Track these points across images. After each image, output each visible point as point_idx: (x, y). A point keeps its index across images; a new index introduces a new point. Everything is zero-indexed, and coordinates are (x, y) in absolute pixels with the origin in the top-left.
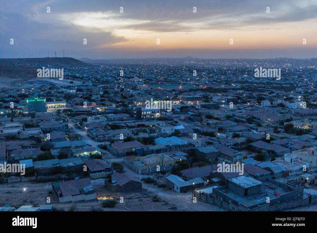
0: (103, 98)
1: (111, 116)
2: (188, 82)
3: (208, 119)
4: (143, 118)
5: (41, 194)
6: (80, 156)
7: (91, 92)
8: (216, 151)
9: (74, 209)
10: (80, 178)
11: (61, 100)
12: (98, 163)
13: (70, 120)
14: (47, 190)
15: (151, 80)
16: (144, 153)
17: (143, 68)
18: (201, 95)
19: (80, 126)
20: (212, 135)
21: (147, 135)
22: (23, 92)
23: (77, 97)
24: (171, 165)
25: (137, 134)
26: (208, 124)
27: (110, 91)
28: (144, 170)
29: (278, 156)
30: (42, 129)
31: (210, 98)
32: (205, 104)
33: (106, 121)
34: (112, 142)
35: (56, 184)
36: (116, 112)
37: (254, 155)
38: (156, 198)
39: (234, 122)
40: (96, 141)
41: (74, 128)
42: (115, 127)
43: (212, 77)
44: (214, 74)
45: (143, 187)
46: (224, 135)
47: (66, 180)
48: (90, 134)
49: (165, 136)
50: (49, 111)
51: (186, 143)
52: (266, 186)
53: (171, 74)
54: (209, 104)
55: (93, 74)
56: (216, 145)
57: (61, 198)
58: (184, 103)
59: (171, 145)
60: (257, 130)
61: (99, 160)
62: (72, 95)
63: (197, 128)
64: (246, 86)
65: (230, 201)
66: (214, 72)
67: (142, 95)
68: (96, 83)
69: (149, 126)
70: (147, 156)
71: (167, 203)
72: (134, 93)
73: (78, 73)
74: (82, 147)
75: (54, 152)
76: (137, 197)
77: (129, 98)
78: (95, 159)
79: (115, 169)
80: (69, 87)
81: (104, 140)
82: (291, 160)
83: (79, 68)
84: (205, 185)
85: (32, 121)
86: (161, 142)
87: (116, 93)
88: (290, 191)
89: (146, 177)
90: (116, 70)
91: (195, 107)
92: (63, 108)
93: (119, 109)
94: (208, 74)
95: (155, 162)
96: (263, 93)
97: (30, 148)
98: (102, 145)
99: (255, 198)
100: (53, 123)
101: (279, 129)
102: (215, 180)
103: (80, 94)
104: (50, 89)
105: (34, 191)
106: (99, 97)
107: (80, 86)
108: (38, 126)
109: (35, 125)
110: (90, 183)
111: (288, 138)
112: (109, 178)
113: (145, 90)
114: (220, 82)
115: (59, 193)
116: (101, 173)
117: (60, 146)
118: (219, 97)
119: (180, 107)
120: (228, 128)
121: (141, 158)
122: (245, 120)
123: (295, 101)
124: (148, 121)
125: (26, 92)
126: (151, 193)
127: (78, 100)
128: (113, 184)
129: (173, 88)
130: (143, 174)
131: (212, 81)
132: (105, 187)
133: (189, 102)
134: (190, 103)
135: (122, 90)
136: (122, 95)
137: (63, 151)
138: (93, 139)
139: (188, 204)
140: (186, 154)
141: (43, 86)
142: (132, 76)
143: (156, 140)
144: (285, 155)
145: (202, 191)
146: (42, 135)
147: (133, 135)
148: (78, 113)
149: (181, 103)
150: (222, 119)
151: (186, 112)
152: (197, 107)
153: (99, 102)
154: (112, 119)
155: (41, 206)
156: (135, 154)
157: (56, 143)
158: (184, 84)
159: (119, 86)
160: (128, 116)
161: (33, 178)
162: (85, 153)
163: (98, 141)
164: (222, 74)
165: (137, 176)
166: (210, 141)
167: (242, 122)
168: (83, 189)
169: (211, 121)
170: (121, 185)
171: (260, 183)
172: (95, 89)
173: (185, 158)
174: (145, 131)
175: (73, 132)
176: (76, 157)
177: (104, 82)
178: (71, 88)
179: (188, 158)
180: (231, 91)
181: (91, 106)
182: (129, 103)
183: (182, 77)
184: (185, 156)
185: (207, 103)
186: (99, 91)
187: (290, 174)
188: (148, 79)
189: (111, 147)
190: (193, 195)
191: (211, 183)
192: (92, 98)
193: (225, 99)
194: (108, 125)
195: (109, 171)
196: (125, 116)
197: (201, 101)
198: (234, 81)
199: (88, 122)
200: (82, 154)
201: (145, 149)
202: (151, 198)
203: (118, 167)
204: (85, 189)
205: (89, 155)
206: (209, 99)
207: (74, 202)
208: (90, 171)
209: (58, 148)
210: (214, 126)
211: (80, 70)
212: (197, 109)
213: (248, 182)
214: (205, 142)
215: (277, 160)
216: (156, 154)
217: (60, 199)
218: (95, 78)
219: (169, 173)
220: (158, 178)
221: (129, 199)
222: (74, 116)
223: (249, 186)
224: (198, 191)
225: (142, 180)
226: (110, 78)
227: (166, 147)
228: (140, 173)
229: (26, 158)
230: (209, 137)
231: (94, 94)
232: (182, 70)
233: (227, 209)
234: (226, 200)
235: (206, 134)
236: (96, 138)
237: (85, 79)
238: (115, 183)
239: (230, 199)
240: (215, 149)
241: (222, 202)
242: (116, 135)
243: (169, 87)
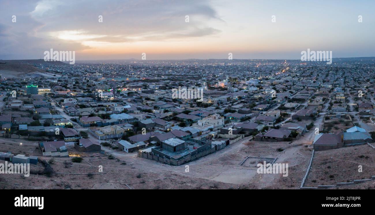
0: (75, 87)
1: (80, 99)
2: (132, 76)
3: (146, 101)
4: (102, 101)
6: (58, 125)
7: (67, 82)
8: (153, 122)
9: (53, 161)
10: (57, 141)
11: (47, 87)
12: (70, 131)
13: (53, 101)
14: (35, 146)
15: (107, 74)
16: (103, 125)
17: (102, 66)
18: (141, 84)
19: (59, 105)
20: (150, 111)
21: (104, 113)
22: (24, 81)
23: (57, 85)
24: (122, 133)
25: (98, 112)
26: (147, 104)
27: (80, 82)
28: (102, 137)
29: (194, 123)
30: (34, 105)
33: (77, 102)
34: (81, 116)
35: (41, 143)
36: (83, 96)
37: (178, 123)
38: (111, 157)
39: (164, 102)
40: (69, 116)
41: (55, 106)
42: (83, 106)
43: (149, 72)
44: (150, 70)
45: (101, 149)
46: (158, 111)
47: (48, 141)
48: (65, 111)
49: (117, 113)
50: (39, 93)
51: (132, 118)
52: (188, 143)
53: (121, 71)
54: (147, 90)
55: (69, 70)
56: (153, 118)
57: (44, 153)
58: (130, 90)
59: (121, 119)
60: (179, 106)
61: (71, 129)
62: (55, 84)
63: (139, 107)
64: (171, 77)
65: (164, 156)
66: (150, 69)
67: (101, 85)
68: (70, 76)
69: (106, 106)
70: (105, 127)
71: (119, 160)
72: (96, 83)
73: (59, 70)
74: (60, 119)
75: (41, 121)
76: (97, 156)
77: (92, 87)
78: (68, 128)
79: (82, 135)
80: (53, 79)
81: (75, 115)
82: (203, 124)
83: (60, 66)
84: (146, 146)
85: (28, 100)
86: (115, 117)
87: (84, 83)
88: (203, 144)
89: (104, 142)
90: (84, 67)
91: (138, 93)
92: (48, 92)
93: (86, 94)
94: (146, 70)
95: (110, 131)
96: (182, 82)
97: (26, 117)
98: (73, 118)
99: (181, 153)
100: (41, 102)
101: (194, 105)
102: (153, 142)
103: (60, 83)
104: (41, 79)
105: (27, 146)
106: (72, 86)
107: (60, 78)
108: (32, 103)
109: (30, 103)
110: (64, 145)
111: (199, 110)
112: (78, 142)
113: (103, 81)
114: (154, 75)
115: (43, 149)
116: (72, 138)
117: (45, 118)
118: (153, 86)
119: (127, 92)
120: (160, 106)
121: (101, 128)
122: (171, 100)
123: (202, 86)
124: (105, 102)
125: (26, 81)
126: (108, 153)
127: (58, 87)
128: (80, 146)
129: (122, 80)
130: (102, 140)
131: (149, 74)
132: (75, 148)
133: (134, 89)
134: (134, 90)
135: (88, 81)
136: (88, 85)
137: (47, 121)
138: (67, 114)
139: (134, 160)
140: (132, 125)
141: (37, 77)
142: (95, 71)
143: (111, 116)
144: (199, 121)
145: (144, 150)
146: (34, 110)
147: (95, 112)
148: (58, 96)
149: (128, 90)
150: (156, 100)
151: (132, 96)
152: (139, 93)
153: (72, 89)
154: (81, 101)
155: (30, 156)
156: (96, 125)
157: (43, 115)
158: (130, 77)
159: (85, 79)
160: (92, 99)
161: (27, 137)
162: (62, 124)
163: (71, 116)
164: (155, 70)
165: (98, 141)
166: (149, 116)
167: (170, 101)
168: (59, 148)
169: (149, 102)
170: (86, 147)
171: (183, 142)
172: (70, 80)
173: (132, 128)
174: (103, 110)
175: (54, 109)
176: (55, 126)
177: (76, 75)
178: (54, 79)
179: (133, 128)
180: (162, 81)
181: (67, 92)
182: (93, 90)
183: (128, 72)
184: (132, 127)
185: (146, 90)
186: (72, 81)
187: (202, 133)
188: (105, 74)
189: (80, 120)
190: (138, 154)
191: (150, 145)
192: (68, 86)
193: (158, 87)
194: (78, 105)
195: (78, 137)
196: (90, 99)
197: (142, 88)
198: (163, 74)
199: (64, 103)
200: (59, 124)
201: (103, 122)
202: (108, 157)
203: (84, 135)
204: (60, 148)
205: (64, 125)
206: (147, 87)
207: (52, 157)
208: (65, 136)
209: (44, 119)
210: (151, 105)
211: (61, 67)
212: (139, 94)
213: (176, 142)
214: (145, 116)
215: (194, 125)
216: (111, 126)
217: (43, 153)
218: (70, 73)
219: (120, 139)
220: (113, 143)
221: (92, 157)
222: (55, 98)
223: (177, 145)
224: (141, 151)
225: (101, 144)
226: (80, 73)
227: (118, 121)
228: (100, 139)
229: (23, 124)
230: (148, 113)
231: (69, 84)
232: (128, 68)
233: (162, 162)
234: (161, 155)
235: (146, 111)
236: (70, 114)
237: (63, 74)
238: (81, 145)
239: (164, 155)
240: (152, 121)
241: (158, 157)
242: (84, 112)
243: (120, 79)
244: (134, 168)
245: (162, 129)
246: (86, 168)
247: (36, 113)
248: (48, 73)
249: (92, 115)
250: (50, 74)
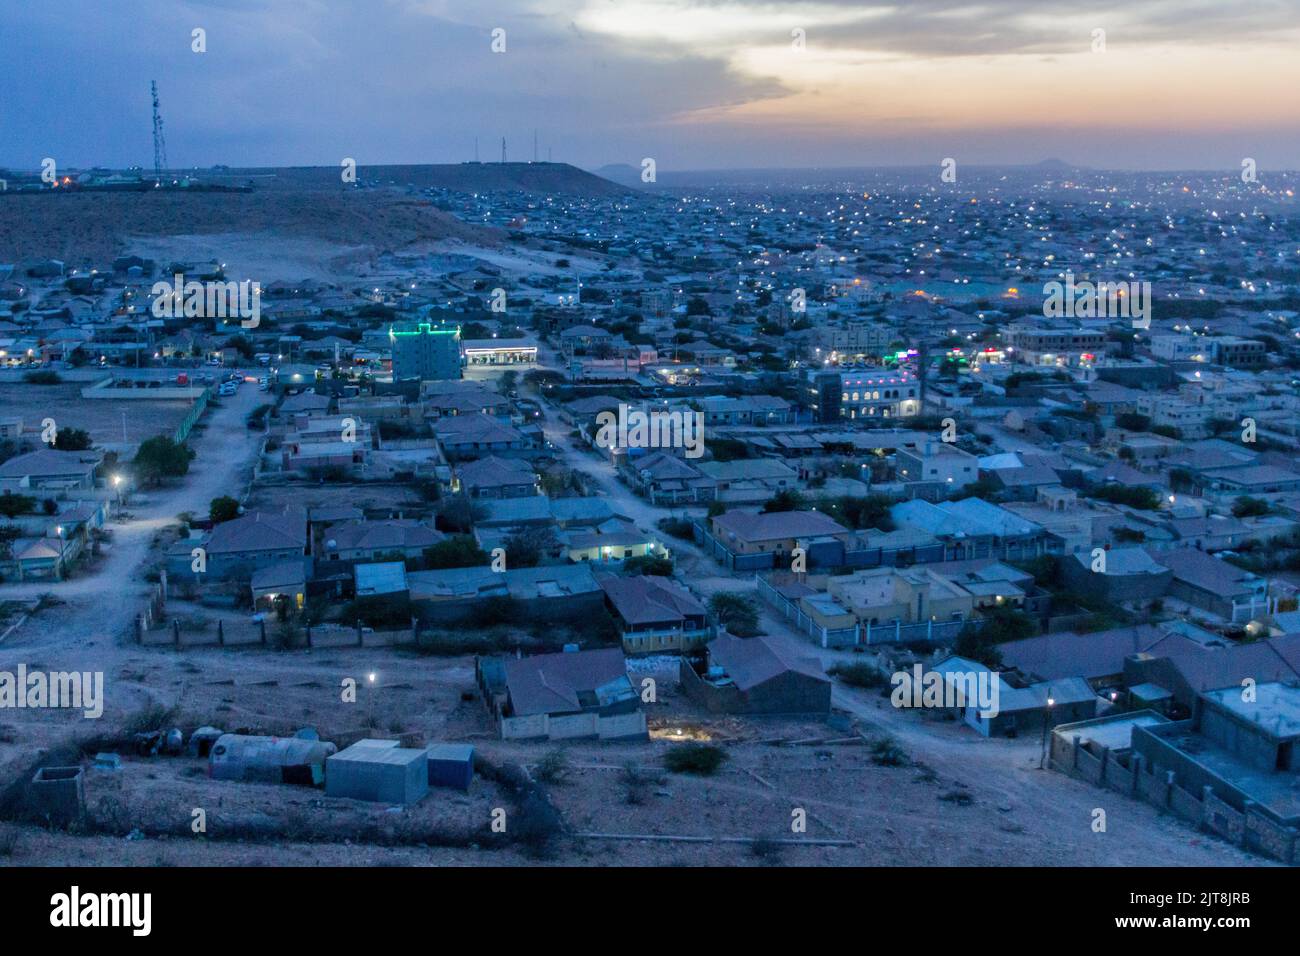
0: (686, 331)
1: (717, 403)
2: (1046, 272)
3: (1125, 431)
4: (847, 419)
5: (433, 700)
6: (585, 559)
7: (639, 304)
8: (1157, 570)
9: (557, 769)
10: (582, 649)
11: (520, 335)
12: (657, 593)
13: (551, 415)
14: (456, 686)
15: (885, 259)
16: (845, 563)
17: (854, 207)
18: (1098, 329)
19: (588, 439)
20: (1141, 499)
21: (859, 490)
22: (378, 299)
23: (581, 322)
24: (956, 617)
25: (818, 483)
26: (1126, 453)
27: (714, 301)
28: (842, 631)
30: (442, 446)
31: (1138, 342)
32: (1118, 366)
34: (718, 509)
35: (491, 666)
36: (735, 390)
38: (888, 751)
40: (649, 503)
41: (566, 445)
42: (730, 450)
43: (1153, 251)
44: (1164, 237)
45: (833, 699)
46: (1196, 504)
47: (527, 650)
48: (627, 474)
49: (936, 494)
50: (474, 374)
51: (1026, 530)
53: (971, 237)
54: (1136, 365)
55: (650, 230)
56: (1159, 546)
57: (509, 720)
58: (1022, 362)
59: (961, 534)
61: (662, 582)
62: (563, 313)
63: (1077, 467)
65: (1208, 789)
66: (1165, 229)
67: (844, 322)
68: (657, 267)
69: (869, 452)
70: (858, 575)
71: (933, 772)
72: (812, 312)
73: (588, 227)
74: (595, 523)
75: (489, 539)
76: (809, 739)
77: (791, 334)
78: (645, 574)
79: (724, 619)
80: (552, 284)
81: (684, 503)
83: (594, 204)
84: (1100, 709)
85: (405, 412)
86: (919, 522)
87: (740, 309)
89: (849, 659)
90: (741, 214)
91: (1071, 380)
92: (524, 367)
93: (749, 376)
94: (1136, 237)
95: (887, 601)
97: (396, 517)
98: (674, 520)
100: (485, 425)
102: (1143, 692)
103: (595, 311)
104: (479, 287)
105: (407, 687)
106: (670, 326)
107: (594, 279)
108: (428, 434)
109: (418, 430)
110: (621, 672)
112: (698, 657)
113: (860, 300)
114: (1187, 273)
115: (501, 699)
116: (668, 634)
117: (509, 518)
118: (1180, 340)
119: (1005, 375)
120: (1216, 474)
121: (834, 582)
122: (1293, 441)
124: (865, 429)
125: (387, 300)
126: (868, 726)
127: (586, 335)
128: (713, 679)
129: (977, 296)
130: (838, 648)
131: (1154, 267)
132: (681, 689)
133: (1048, 356)
134: (1052, 361)
135: (765, 298)
136: (762, 319)
137: (520, 536)
138: (640, 493)
139: (1023, 785)
140: (1021, 576)
141: (452, 275)
142: (809, 240)
143: (899, 513)
145: (1085, 735)
146: (442, 471)
147: (804, 485)
148: (588, 389)
149: (1012, 357)
150: (1189, 435)
151: (1032, 399)
152: (1081, 379)
153: (668, 346)
154: (721, 417)
155: (430, 746)
156: (808, 562)
157: (497, 502)
158: (1027, 279)
159: (750, 284)
160: (786, 404)
161: (405, 636)
162: (608, 550)
163: (661, 503)
164: (1201, 239)
165: (812, 653)
166: (1133, 526)
168: (594, 692)
169: (1137, 442)
170: (744, 686)
172: (655, 294)
173: (1019, 595)
174: (852, 473)
175: (563, 462)
176: (570, 562)
177: (692, 262)
178: (559, 286)
179: (1030, 593)
180: (1238, 311)
181: (635, 362)
182: (792, 355)
183: (1018, 247)
184: (1020, 584)
185: (1126, 364)
186: (669, 299)
188: (872, 257)
189: (711, 530)
190: (1047, 748)
191: (1128, 707)
192: (643, 329)
193: (1209, 348)
195: (699, 627)
196: (774, 405)
197: (1101, 353)
198: (1255, 269)
200: (594, 554)
201: (851, 546)
202: (869, 749)
203: (736, 614)
204: (600, 692)
205: (622, 556)
206: (1136, 347)
207: (556, 742)
208: (624, 623)
209: (504, 524)
210: (1153, 463)
211: (600, 213)
212: (1080, 388)
213: (1295, 714)
214: (1111, 529)
216: (896, 570)
217: (505, 724)
218: (656, 249)
219: (947, 650)
220: (901, 669)
221: (776, 744)
222: (570, 400)
224: (1068, 736)
225: (831, 673)
226: (718, 249)
227: (939, 543)
228: (825, 642)
229: (379, 558)
230: (1130, 510)
231: (652, 315)
232: (1021, 220)
233: (1193, 822)
234: (1192, 781)
235: (1114, 495)
236: (652, 492)
237: (614, 253)
238: (720, 677)
239: (1208, 778)
240: (1151, 561)
241: (1171, 788)
242: (735, 481)
243: (962, 289)
244: (1017, 831)
245: (1214, 619)
246: (743, 808)
247: (456, 489)
248: (519, 249)
249: (783, 503)
250: (533, 253)
